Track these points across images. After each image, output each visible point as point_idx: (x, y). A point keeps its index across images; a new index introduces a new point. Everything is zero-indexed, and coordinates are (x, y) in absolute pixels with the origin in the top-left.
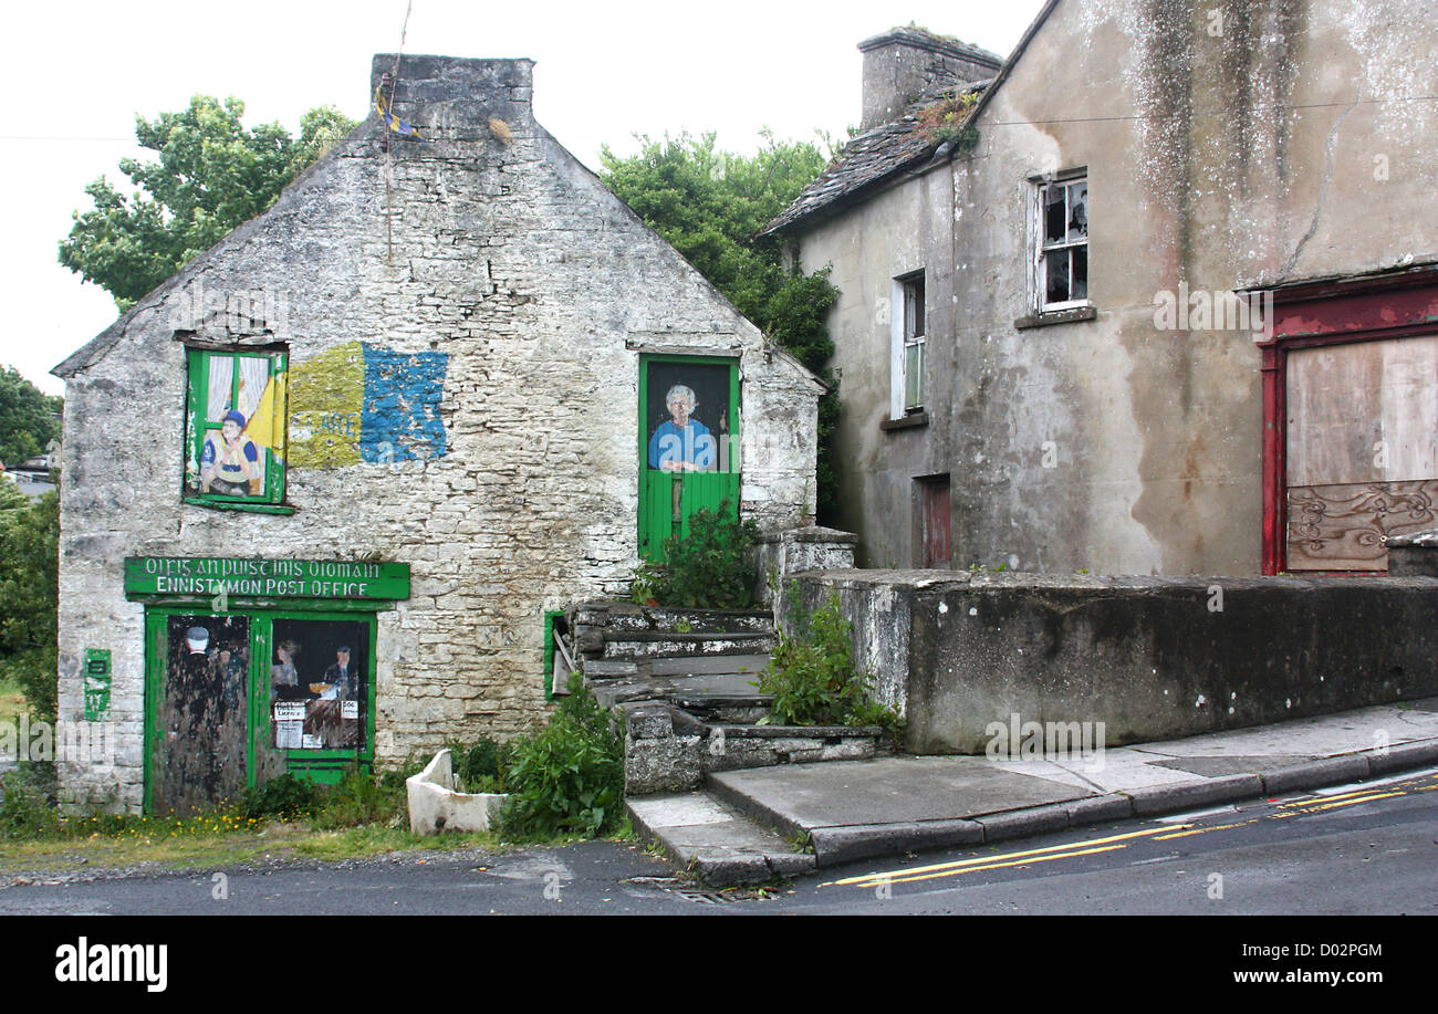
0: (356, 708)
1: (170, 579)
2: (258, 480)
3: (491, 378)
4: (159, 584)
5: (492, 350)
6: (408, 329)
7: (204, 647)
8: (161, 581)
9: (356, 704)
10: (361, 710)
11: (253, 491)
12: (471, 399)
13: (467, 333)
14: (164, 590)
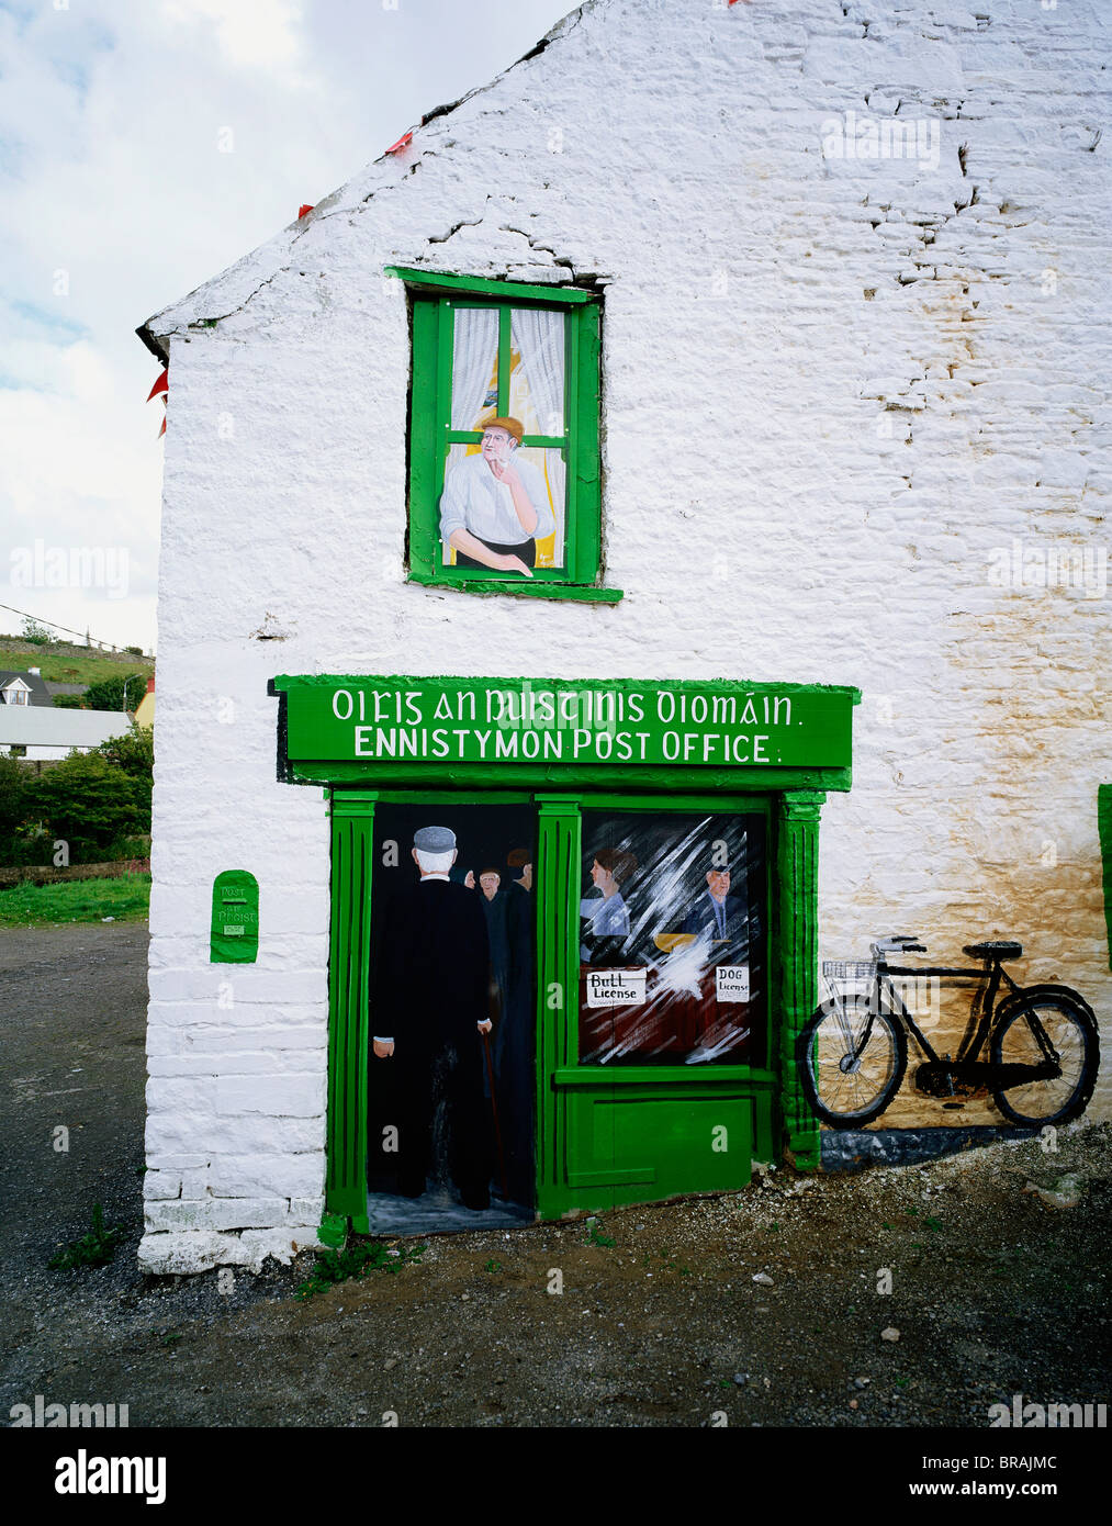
0: (745, 980)
1: (380, 731)
2: (551, 540)
3: (979, 352)
4: (359, 740)
5: (975, 305)
6: (823, 263)
7: (448, 866)
8: (364, 734)
9: (745, 971)
10: (756, 983)
11: (541, 560)
12: (944, 389)
13: (930, 272)
14: (370, 753)
